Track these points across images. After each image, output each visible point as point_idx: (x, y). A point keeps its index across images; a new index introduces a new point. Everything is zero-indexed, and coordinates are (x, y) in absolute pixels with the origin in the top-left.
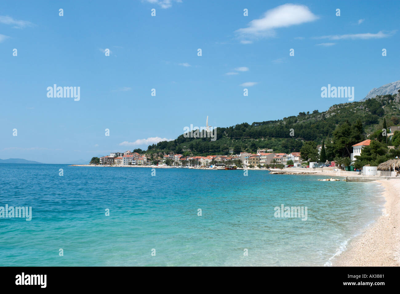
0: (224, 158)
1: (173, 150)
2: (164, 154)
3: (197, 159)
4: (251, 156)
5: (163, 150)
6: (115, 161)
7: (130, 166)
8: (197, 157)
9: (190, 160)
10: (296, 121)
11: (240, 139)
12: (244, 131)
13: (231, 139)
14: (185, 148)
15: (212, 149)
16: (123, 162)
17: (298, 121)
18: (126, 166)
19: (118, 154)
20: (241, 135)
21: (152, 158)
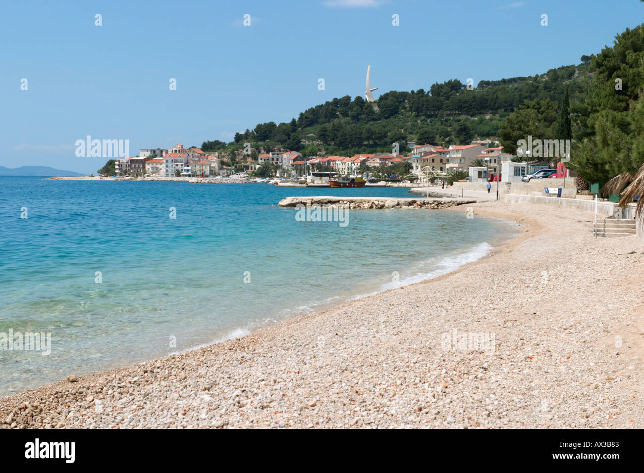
0: (386, 159)
1: (282, 142)
2: (259, 152)
3: (329, 162)
4: (426, 154)
5: (260, 143)
6: (147, 167)
7: (176, 179)
8: (330, 158)
9: (313, 165)
10: (571, 75)
11: (436, 116)
12: (448, 98)
13: (417, 116)
14: (308, 139)
15: (368, 139)
16: (164, 170)
17: (576, 75)
18: (169, 179)
19: (158, 152)
20: (439, 108)
21: (233, 160)
